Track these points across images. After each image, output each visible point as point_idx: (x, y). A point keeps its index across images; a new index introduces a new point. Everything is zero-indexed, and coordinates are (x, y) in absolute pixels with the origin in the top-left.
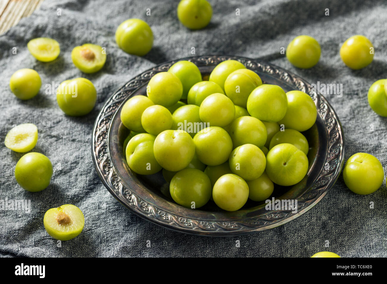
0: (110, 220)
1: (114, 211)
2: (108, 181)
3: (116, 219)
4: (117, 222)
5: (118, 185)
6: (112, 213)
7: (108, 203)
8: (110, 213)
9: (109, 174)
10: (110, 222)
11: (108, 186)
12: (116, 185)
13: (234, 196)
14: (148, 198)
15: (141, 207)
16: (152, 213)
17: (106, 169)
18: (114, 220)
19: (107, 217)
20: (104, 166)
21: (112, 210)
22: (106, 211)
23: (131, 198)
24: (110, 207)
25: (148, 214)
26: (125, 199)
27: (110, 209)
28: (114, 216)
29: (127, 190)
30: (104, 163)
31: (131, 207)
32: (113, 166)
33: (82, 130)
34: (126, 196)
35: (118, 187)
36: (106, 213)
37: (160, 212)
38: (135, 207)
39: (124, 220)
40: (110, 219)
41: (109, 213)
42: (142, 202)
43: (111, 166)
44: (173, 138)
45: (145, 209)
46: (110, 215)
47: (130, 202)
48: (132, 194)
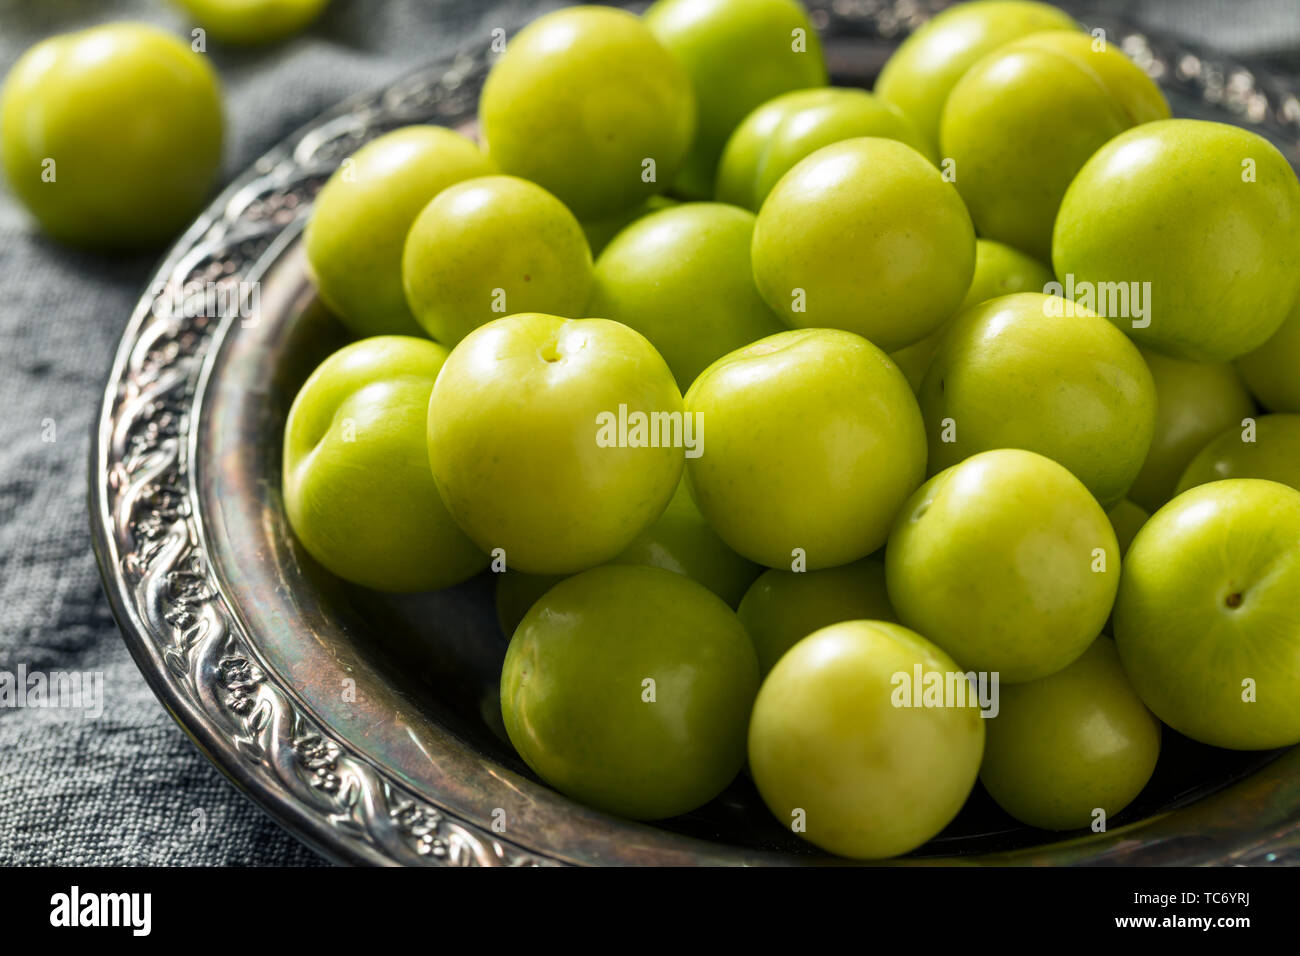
0: (123, 835)
1: (164, 785)
2: (137, 593)
3: (164, 836)
4: (164, 851)
5: (191, 621)
6: (151, 796)
7: (137, 736)
8: (137, 794)
9: (155, 555)
10: (119, 847)
11: (133, 617)
12: (181, 620)
14: (354, 718)
15: (300, 763)
16: (352, 808)
17: (150, 527)
18: (148, 838)
19: (113, 818)
20: (142, 510)
21: (152, 777)
22: (115, 782)
23: (251, 704)
24: (146, 757)
25: (327, 810)
26: (211, 704)
27: (141, 771)
28: (154, 814)
29: (238, 655)
30: (143, 489)
31: (235, 757)
32: (191, 514)
33: (97, 317)
34: (220, 691)
35: (188, 632)
36: (114, 788)
37: (404, 805)
38: (257, 763)
39: (210, 847)
40: (126, 829)
41: (128, 795)
42: (309, 735)
43: (184, 508)
44: (553, 360)
45: (315, 781)
46: (131, 805)
47: (238, 730)
48: (264, 680)
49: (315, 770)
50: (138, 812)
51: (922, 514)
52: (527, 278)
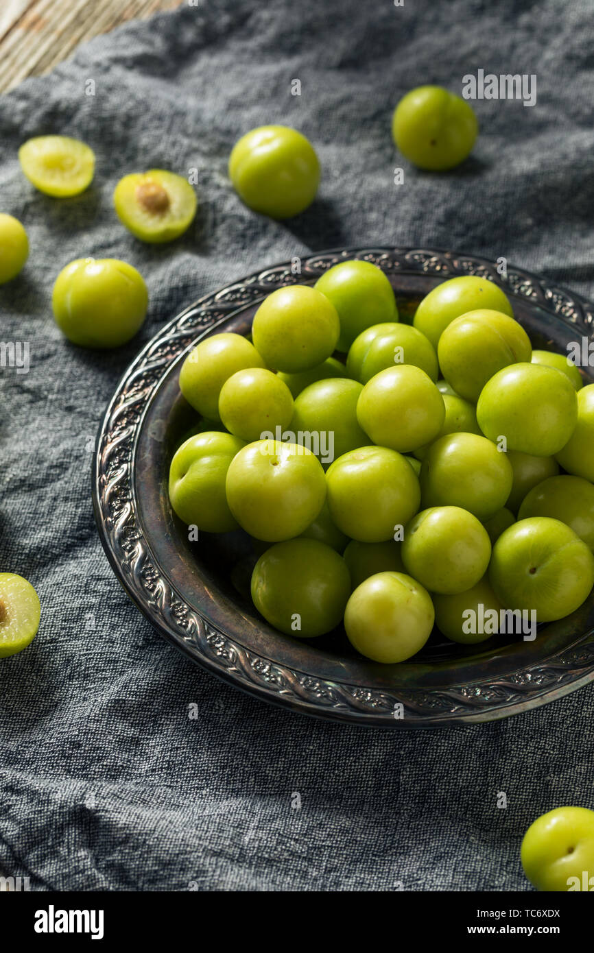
0: (103, 626)
1: (119, 604)
2: (111, 534)
3: (119, 626)
4: (119, 633)
5: (132, 548)
6: (114, 609)
7: (109, 582)
8: (108, 608)
9: (118, 518)
10: (102, 631)
11: (110, 546)
12: (128, 548)
13: (392, 632)
14: (194, 595)
15: (173, 614)
16: (192, 634)
17: (116, 504)
18: (113, 627)
19: (99, 618)
20: (113, 496)
21: (114, 601)
22: (100, 603)
23: (155, 587)
24: (112, 592)
25: (183, 635)
26: (139, 586)
27: (110, 598)
28: (115, 617)
29: (150, 565)
30: (113, 487)
31: (148, 609)
32: (132, 498)
33: (93, 386)
34: (143, 581)
35: (130, 554)
36: (100, 605)
37: (213, 634)
38: (156, 613)
39: (137, 631)
40: (104, 623)
41: (105, 608)
42: (177, 602)
43: (129, 497)
44: (275, 464)
45: (179, 622)
46: (106, 613)
47: (149, 598)
48: (159, 576)
49: (179, 617)
50: (109, 616)
51: (416, 530)
52: (268, 416)
